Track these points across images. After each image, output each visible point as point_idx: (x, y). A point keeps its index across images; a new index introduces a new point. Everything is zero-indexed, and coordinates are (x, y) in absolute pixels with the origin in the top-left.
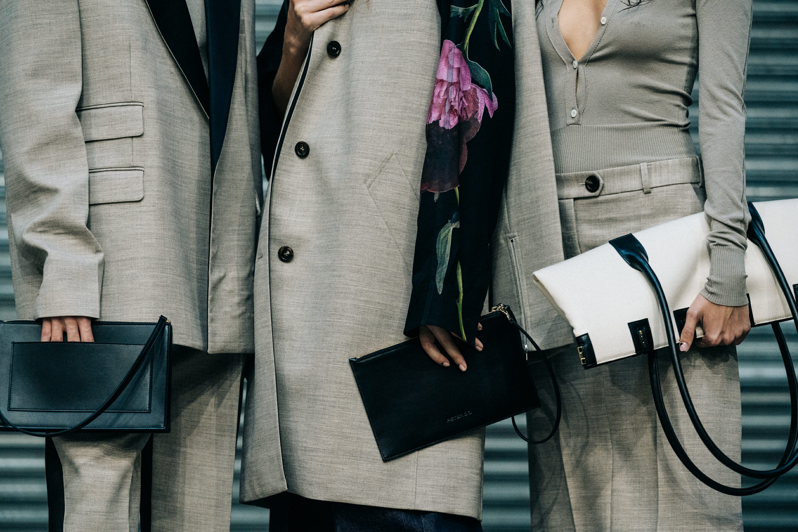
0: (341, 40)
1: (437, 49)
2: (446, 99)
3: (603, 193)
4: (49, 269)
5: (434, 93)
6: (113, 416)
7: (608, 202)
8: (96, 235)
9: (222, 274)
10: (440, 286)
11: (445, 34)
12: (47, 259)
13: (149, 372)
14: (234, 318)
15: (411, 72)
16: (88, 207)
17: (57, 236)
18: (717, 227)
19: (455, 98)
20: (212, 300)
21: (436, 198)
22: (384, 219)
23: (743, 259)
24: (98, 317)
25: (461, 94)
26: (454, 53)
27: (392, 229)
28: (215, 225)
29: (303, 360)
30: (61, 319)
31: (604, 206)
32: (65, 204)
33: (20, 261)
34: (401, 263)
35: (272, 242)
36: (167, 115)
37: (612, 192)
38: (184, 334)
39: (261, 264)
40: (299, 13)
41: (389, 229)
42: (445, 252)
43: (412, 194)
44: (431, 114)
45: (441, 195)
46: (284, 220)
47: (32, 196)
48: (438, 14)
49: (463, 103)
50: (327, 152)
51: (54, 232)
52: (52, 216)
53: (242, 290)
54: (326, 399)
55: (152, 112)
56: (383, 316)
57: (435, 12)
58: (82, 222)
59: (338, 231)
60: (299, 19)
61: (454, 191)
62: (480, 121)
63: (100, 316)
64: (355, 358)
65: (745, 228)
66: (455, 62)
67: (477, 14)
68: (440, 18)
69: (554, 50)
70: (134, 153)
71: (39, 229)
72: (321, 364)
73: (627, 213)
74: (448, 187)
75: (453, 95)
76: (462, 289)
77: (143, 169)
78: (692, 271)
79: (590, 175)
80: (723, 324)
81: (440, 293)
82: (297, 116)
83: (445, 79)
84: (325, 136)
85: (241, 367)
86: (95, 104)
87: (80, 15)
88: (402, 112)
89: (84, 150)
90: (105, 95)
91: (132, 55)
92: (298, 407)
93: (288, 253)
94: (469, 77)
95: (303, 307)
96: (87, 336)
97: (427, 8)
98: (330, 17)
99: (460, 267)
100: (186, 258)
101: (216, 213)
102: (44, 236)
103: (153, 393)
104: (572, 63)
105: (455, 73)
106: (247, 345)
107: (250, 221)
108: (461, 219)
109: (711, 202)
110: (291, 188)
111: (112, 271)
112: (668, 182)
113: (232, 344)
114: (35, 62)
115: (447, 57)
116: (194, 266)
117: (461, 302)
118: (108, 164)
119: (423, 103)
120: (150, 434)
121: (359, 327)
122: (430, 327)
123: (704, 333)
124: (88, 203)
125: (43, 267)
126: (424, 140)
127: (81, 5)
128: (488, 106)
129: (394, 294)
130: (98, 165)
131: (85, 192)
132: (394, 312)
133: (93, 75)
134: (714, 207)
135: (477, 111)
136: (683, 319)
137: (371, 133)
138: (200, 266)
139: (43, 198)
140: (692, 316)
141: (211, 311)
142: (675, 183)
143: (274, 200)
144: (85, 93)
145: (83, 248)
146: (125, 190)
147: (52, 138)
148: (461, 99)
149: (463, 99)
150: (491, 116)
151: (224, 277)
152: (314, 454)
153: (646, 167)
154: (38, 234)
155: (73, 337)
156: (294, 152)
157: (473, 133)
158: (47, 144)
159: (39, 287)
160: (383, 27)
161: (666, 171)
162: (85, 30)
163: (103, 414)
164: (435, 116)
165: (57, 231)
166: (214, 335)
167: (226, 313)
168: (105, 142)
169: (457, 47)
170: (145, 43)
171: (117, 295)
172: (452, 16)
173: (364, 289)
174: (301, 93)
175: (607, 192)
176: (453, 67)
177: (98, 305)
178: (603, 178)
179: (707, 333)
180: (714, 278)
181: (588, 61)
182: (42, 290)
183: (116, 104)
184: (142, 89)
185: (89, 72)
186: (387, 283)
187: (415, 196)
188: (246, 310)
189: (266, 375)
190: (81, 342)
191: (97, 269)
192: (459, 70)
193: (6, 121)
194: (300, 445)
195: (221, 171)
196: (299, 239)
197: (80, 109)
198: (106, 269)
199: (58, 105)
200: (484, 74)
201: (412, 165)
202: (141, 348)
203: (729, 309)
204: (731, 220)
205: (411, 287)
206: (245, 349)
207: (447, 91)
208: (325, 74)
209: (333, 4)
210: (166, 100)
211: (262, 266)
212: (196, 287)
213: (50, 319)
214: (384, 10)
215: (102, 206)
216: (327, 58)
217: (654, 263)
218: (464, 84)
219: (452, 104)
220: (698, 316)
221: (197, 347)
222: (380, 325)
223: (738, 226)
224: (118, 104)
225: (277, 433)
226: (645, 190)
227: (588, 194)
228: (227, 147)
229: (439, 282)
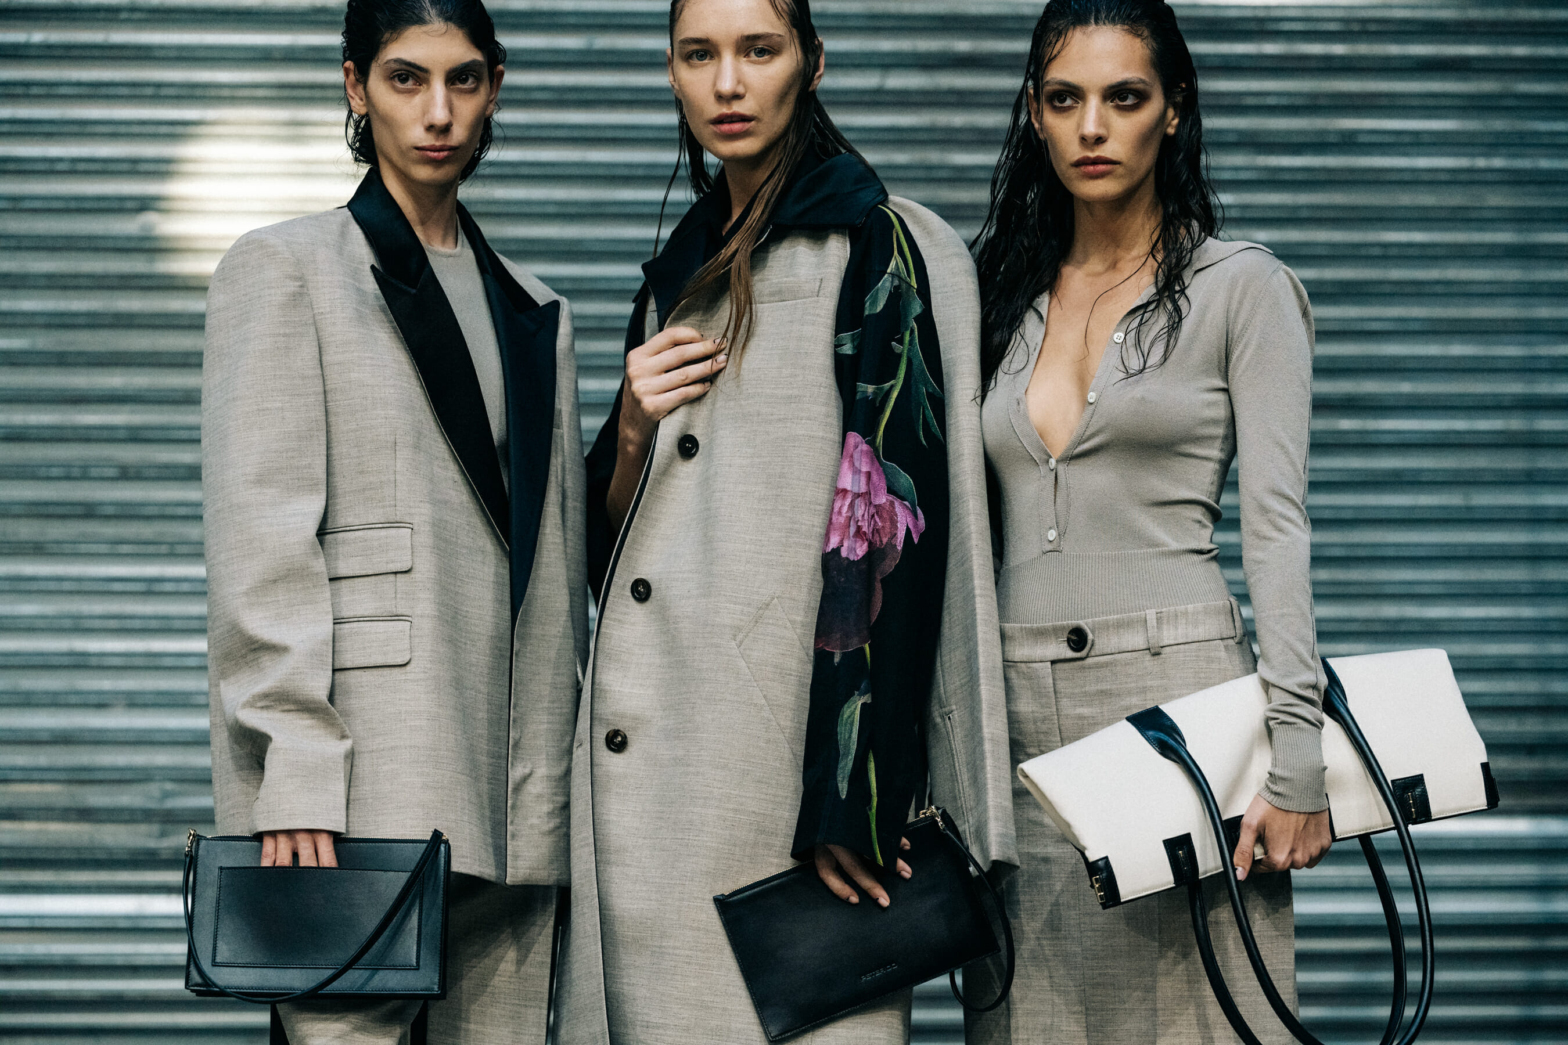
0: (697, 433)
1: (837, 447)
2: (850, 518)
3: (1092, 653)
4: (273, 761)
5: (833, 508)
6: (367, 974)
7: (1098, 666)
8: (341, 713)
9: (527, 771)
10: (843, 788)
11: (848, 424)
12: (271, 747)
13: (417, 911)
14: (543, 834)
15: (799, 479)
16: (330, 673)
17: (286, 714)
18: (1279, 698)
19: (863, 516)
20: (513, 807)
21: (837, 660)
22: (761, 691)
23: (1320, 742)
24: (343, 831)
25: (873, 510)
26: (862, 451)
27: (773, 705)
28: (517, 699)
29: (643, 894)
30: (290, 833)
31: (1093, 673)
32: (298, 668)
33: (232, 750)
34: (787, 755)
35: (596, 723)
36: (446, 541)
37: (1105, 652)
38: (467, 857)
39: (581, 755)
40: (637, 395)
41: (769, 705)
42: (850, 737)
43: (802, 654)
44: (829, 540)
45: (844, 656)
46: (615, 692)
47: (250, 657)
48: (838, 395)
49: (876, 522)
50: (676, 593)
51: (280, 708)
52: (279, 685)
53: (556, 794)
54: (677, 952)
55: (424, 538)
56: (762, 831)
57: (833, 393)
58: (322, 695)
59: (693, 708)
60: (637, 402)
61: (863, 650)
62: (899, 548)
63: (347, 831)
64: (722, 895)
65: (1319, 697)
66: (864, 464)
67: (895, 394)
68: (841, 401)
69: (1020, 445)
70: (398, 596)
71: (259, 704)
72: (670, 901)
73: (1126, 683)
74: (854, 645)
75: (860, 511)
76: (875, 791)
77: (410, 619)
78: (1247, 759)
79: (1074, 627)
80: (1294, 840)
81: (844, 797)
82: (634, 541)
83: (849, 488)
84: (673, 570)
85: (554, 906)
86: (343, 525)
87: (325, 397)
88: (786, 537)
89: (326, 591)
90: (357, 512)
91: (398, 456)
92: (637, 964)
93: (620, 739)
94: (883, 485)
95: (642, 817)
96: (328, 858)
97: (820, 386)
98: (683, 400)
99: (872, 760)
100: (471, 749)
101: (518, 681)
102: (265, 714)
103: (422, 940)
104: (1048, 462)
105: (863, 479)
106: (561, 874)
107: (569, 694)
108: (873, 690)
109: (1267, 661)
110: (624, 645)
111: (364, 766)
112: (1187, 638)
113: (541, 872)
114: (259, 463)
115: (852, 456)
116: (484, 759)
117: (874, 810)
118: (360, 612)
119: (816, 523)
120: (422, 1002)
121: (726, 847)
122: (831, 847)
123: (1266, 853)
124: (331, 668)
125: (264, 759)
126: (819, 576)
127: (328, 382)
128: (911, 527)
129: (777, 800)
130: (345, 613)
131: (327, 651)
132: (777, 825)
133: (342, 484)
134: (1272, 668)
135: (896, 534)
136: (1235, 833)
137: (742, 568)
138: (492, 760)
139: (266, 659)
140: (1249, 827)
141: (512, 822)
142: (1196, 640)
143: (599, 663)
144: (330, 508)
145: (322, 732)
146: (384, 649)
147: (280, 574)
148: (873, 516)
149: (876, 516)
150: (916, 541)
151: (530, 775)
152: (661, 1031)
153: (1154, 616)
154: (259, 711)
155: (306, 859)
156: (630, 594)
157: (890, 565)
158: (275, 581)
159: (259, 788)
160: (759, 415)
161: (1184, 621)
162: (332, 419)
163: (350, 971)
164: (834, 542)
165: (286, 707)
166: (516, 857)
167: (532, 827)
168: (356, 580)
169: (867, 442)
170: (418, 438)
171: (370, 800)
172: (858, 398)
173: (732, 792)
174: (639, 509)
175: (1098, 653)
176: (860, 471)
177: (344, 813)
178: (1093, 632)
179: (1270, 852)
180: (1278, 772)
181: (1072, 458)
182: (263, 792)
183: (373, 526)
184: (412, 504)
185: (336, 479)
186: (766, 783)
187: (806, 657)
188: (562, 823)
189: (586, 915)
190: (318, 868)
191: (343, 761)
192: (869, 475)
193: (215, 548)
194: (640, 1018)
195: (525, 623)
196: (635, 718)
197: (322, 532)
198: (355, 763)
199: (291, 526)
200: (905, 480)
201: (802, 613)
202: (404, 877)
203: (1302, 817)
204: (1300, 686)
205: (801, 789)
206: (558, 880)
207: (852, 506)
208: (676, 482)
209: (687, 381)
210: (446, 521)
211: (582, 758)
212: (485, 790)
213: (274, 834)
214: (760, 391)
215: (351, 672)
216: (679, 458)
217: (1194, 747)
218: (876, 495)
219: (859, 524)
220: (1258, 827)
221: (486, 877)
222: (755, 844)
223: (1309, 694)
224: (377, 526)
225: (602, 1000)
226: (1153, 651)
227: (1070, 654)
228: (535, 588)
229: (842, 781)
